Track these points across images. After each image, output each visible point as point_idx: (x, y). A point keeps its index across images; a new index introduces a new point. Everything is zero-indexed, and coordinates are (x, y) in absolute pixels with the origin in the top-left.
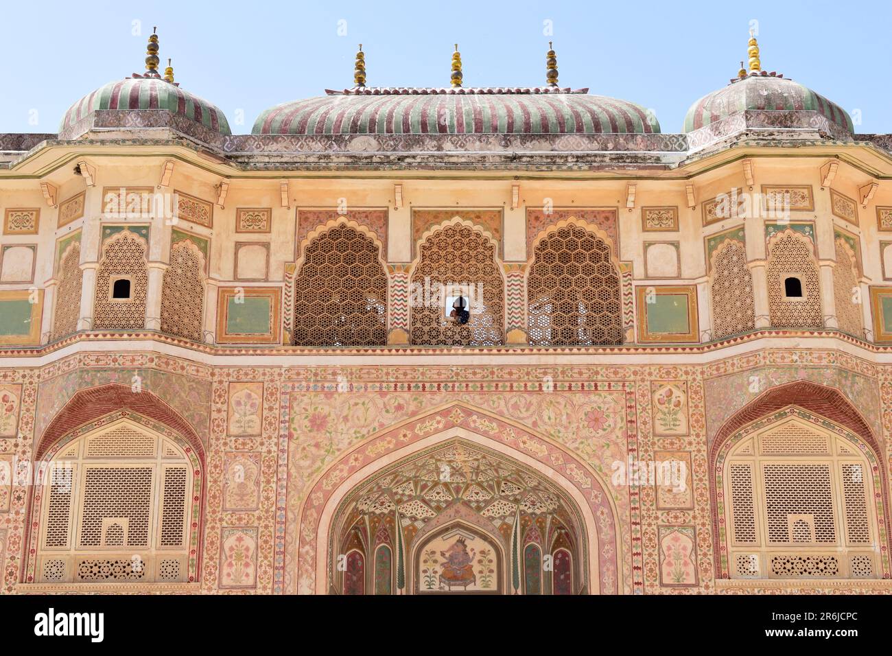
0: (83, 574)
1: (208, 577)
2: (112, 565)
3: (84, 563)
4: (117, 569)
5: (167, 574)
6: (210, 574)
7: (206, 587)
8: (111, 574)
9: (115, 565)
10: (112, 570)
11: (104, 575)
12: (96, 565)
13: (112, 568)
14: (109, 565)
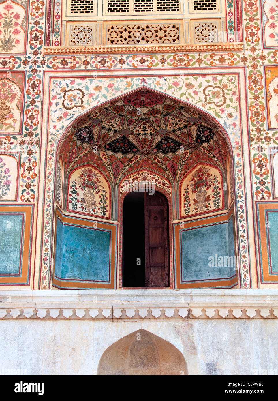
0: (112, 39)
1: (250, 38)
2: (143, 30)
3: (112, 28)
4: (149, 34)
5: (204, 37)
6: (252, 34)
7: (249, 48)
8: (143, 39)
9: (146, 30)
10: (143, 35)
11: (135, 39)
12: (126, 30)
13: (143, 33)
14: (140, 30)
